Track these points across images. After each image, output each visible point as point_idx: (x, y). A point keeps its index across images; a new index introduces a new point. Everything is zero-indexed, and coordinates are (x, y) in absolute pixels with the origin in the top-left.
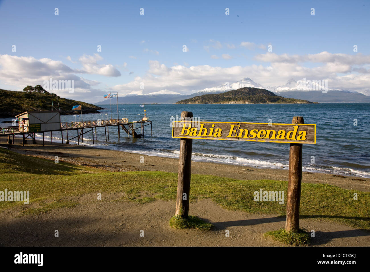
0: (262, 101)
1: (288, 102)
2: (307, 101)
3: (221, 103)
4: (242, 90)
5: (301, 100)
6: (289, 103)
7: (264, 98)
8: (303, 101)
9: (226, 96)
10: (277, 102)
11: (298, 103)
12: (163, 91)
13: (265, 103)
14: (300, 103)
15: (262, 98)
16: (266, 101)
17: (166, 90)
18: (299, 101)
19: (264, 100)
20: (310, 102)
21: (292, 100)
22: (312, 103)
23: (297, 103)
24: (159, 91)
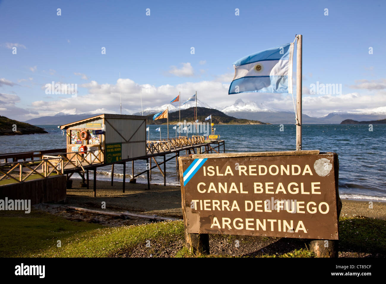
0: (214, 122)
1: (241, 122)
2: (259, 122)
3: (170, 124)
4: (192, 110)
5: (254, 121)
6: (243, 124)
7: (216, 119)
8: (256, 122)
9: (174, 116)
10: (229, 123)
11: (252, 124)
12: (99, 109)
13: (217, 124)
14: (253, 124)
15: (214, 118)
16: (218, 122)
17: (103, 109)
18: (252, 121)
19: (217, 120)
20: (263, 123)
21: (245, 121)
22: (265, 124)
23: (250, 124)
24: (95, 110)
